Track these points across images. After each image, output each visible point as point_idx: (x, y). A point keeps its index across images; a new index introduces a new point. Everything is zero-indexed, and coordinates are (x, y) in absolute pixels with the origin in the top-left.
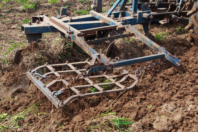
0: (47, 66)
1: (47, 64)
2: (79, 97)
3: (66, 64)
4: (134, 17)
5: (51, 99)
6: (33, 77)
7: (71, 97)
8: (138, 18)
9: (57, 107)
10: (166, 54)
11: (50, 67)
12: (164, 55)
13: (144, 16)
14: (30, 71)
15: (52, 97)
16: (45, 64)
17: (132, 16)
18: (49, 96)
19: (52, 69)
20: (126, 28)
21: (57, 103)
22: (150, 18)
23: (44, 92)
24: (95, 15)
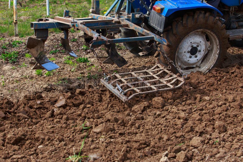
0: (116, 75)
1: (116, 73)
2: (140, 94)
3: (130, 72)
4: (128, 17)
5: (120, 96)
6: (105, 83)
7: (134, 95)
8: (131, 18)
9: (124, 102)
10: (155, 37)
11: (117, 75)
12: (153, 37)
13: (136, 17)
14: (103, 79)
15: (120, 95)
16: (114, 74)
17: (126, 17)
18: (117, 94)
19: (120, 76)
20: (121, 22)
21: (124, 98)
22: (142, 17)
23: (115, 92)
24: (94, 16)
